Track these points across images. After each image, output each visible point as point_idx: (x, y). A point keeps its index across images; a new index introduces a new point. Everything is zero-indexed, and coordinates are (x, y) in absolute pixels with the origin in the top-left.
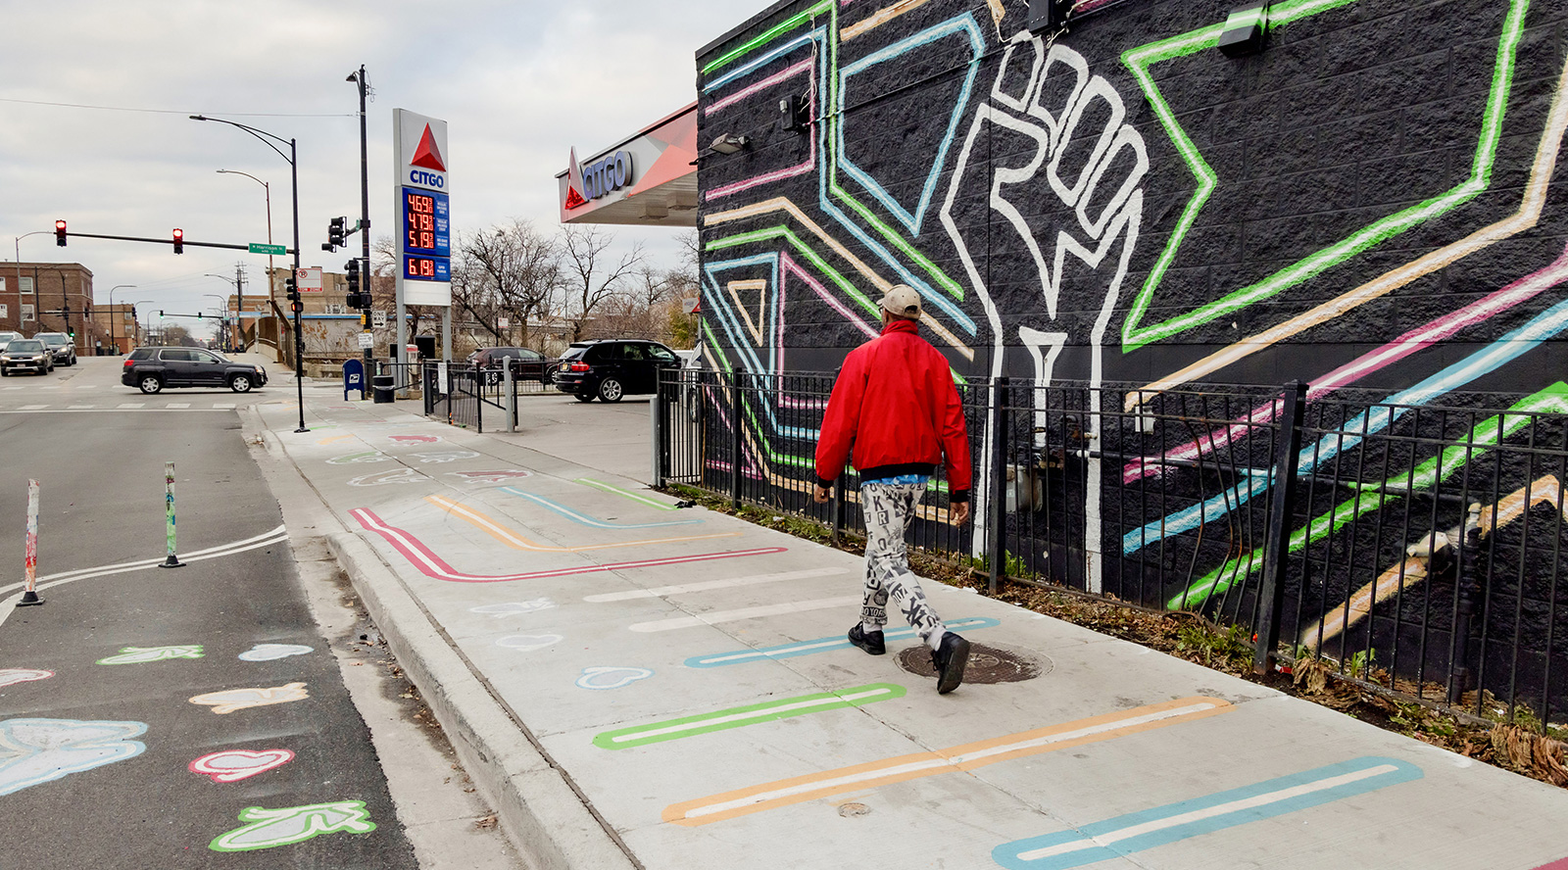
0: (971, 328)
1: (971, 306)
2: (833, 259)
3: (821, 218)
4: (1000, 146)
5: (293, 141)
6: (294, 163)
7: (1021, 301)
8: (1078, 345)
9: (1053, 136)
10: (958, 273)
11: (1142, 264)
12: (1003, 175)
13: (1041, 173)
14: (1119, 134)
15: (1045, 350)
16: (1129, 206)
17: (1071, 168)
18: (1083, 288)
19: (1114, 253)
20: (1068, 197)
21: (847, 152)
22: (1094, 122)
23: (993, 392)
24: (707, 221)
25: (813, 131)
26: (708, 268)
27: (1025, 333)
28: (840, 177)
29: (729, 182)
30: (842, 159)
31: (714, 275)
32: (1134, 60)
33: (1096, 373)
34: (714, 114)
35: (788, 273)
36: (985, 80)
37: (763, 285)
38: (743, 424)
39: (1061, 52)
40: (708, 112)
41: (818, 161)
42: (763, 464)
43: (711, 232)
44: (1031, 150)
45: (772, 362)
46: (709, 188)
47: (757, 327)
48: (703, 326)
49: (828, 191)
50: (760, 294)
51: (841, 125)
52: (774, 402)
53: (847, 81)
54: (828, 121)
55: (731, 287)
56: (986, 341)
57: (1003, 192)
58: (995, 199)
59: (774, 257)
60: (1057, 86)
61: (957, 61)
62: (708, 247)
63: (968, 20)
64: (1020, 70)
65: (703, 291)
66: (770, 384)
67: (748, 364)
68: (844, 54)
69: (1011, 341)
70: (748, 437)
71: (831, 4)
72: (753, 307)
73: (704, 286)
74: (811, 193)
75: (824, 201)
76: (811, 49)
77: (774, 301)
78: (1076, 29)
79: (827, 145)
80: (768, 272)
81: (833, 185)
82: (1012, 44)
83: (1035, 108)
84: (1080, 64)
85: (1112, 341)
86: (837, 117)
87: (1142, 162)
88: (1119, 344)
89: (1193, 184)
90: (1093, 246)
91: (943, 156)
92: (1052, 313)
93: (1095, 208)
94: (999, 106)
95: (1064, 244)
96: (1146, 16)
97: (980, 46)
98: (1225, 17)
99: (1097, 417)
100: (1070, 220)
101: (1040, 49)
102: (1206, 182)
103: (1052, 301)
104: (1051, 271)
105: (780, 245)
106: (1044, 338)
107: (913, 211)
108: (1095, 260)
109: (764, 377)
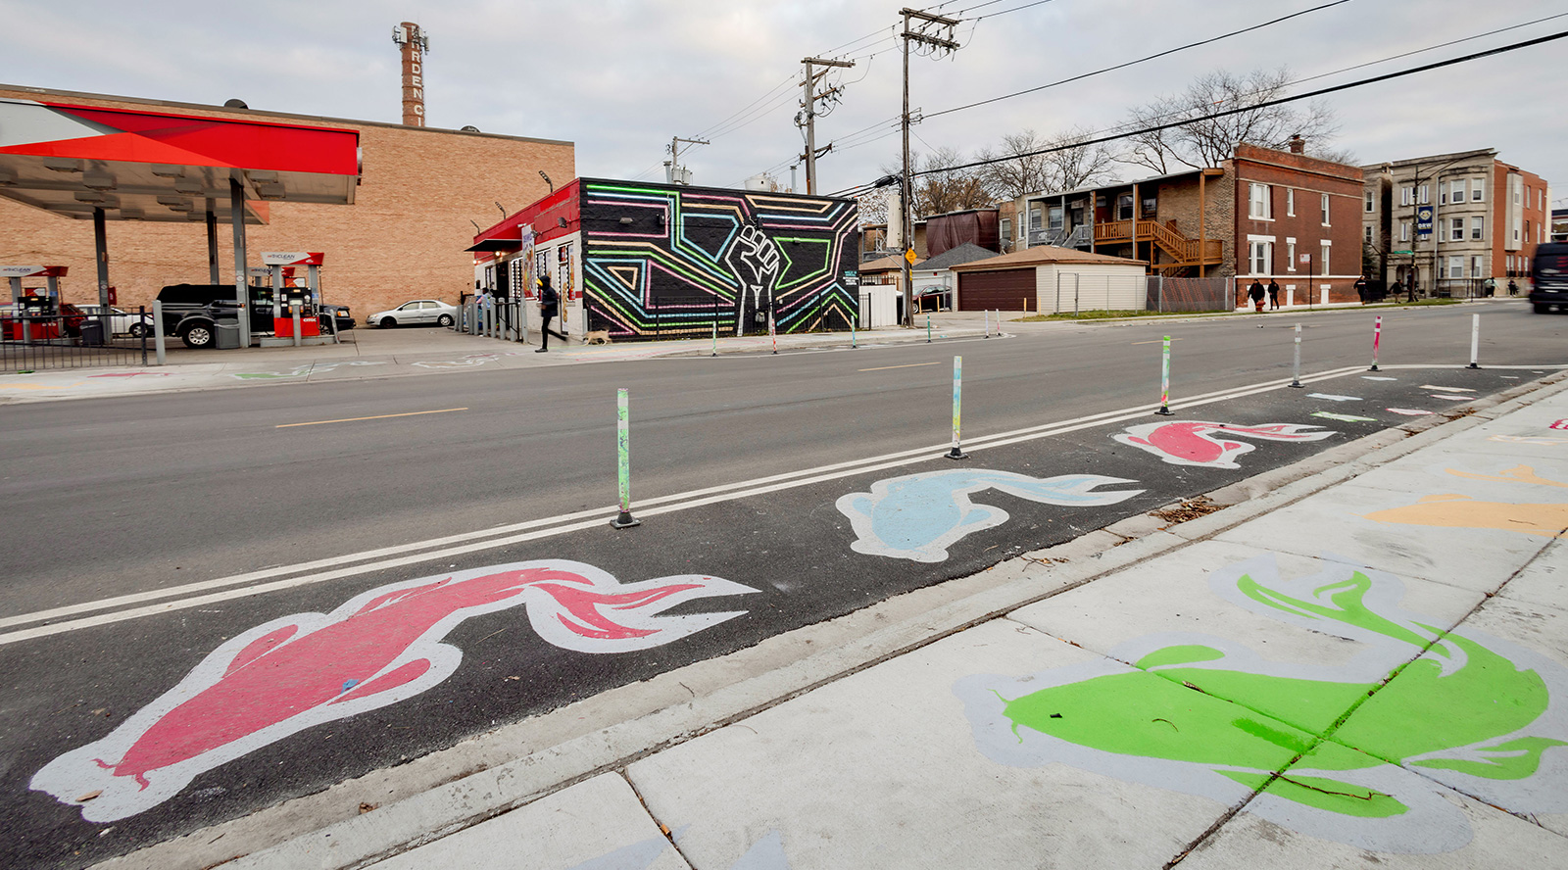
0: (737, 285)
1: (736, 280)
2: (679, 265)
3: (673, 253)
4: (741, 247)
7: (750, 278)
8: (765, 289)
9: (758, 249)
10: (732, 273)
11: (779, 275)
12: (744, 253)
13: (755, 255)
14: (772, 251)
15: (757, 290)
16: (776, 264)
17: (763, 255)
18: (766, 279)
19: (773, 272)
20: (762, 261)
21: (685, 237)
22: (767, 247)
23: (743, 299)
24: (590, 242)
25: (667, 227)
26: (590, 260)
27: (752, 286)
28: (682, 243)
29: (609, 231)
30: (683, 238)
31: (596, 263)
32: (775, 238)
33: (770, 294)
34: (596, 205)
35: (653, 267)
36: (738, 233)
37: (636, 270)
38: (618, 315)
39: (760, 233)
40: (590, 202)
41: (670, 236)
42: (635, 328)
43: (593, 247)
44: (751, 249)
45: (642, 295)
46: (591, 231)
47: (631, 283)
48: (584, 282)
49: (675, 245)
50: (633, 272)
51: (682, 228)
52: (643, 308)
53: (685, 217)
54: (675, 226)
55: (610, 268)
56: (740, 288)
57: (745, 256)
58: (742, 258)
59: (644, 261)
60: (758, 239)
61: (729, 225)
62: (590, 252)
63: (732, 217)
64: (749, 233)
65: (584, 268)
66: (640, 302)
67: (624, 296)
68: (683, 210)
69: (748, 288)
70: (623, 319)
71: (677, 193)
72: (628, 276)
73: (586, 266)
74: (665, 244)
75: (673, 248)
76: (666, 203)
77: (643, 274)
78: (765, 230)
79: (675, 232)
80: (639, 265)
81: (678, 244)
82: (747, 227)
83: (753, 242)
84: (765, 237)
85: (773, 288)
86: (680, 226)
87: (778, 257)
88: (775, 288)
89: (788, 262)
90: (768, 270)
91: (726, 245)
92: (759, 282)
93: (768, 263)
94: (743, 239)
95: (761, 269)
96: (778, 232)
97: (737, 224)
98: (793, 238)
99: (771, 302)
100: (762, 265)
101: (754, 230)
102: (790, 263)
103: (759, 280)
104: (758, 274)
105: (647, 258)
106: (757, 287)
107: (714, 256)
108: (769, 273)
109: (636, 300)
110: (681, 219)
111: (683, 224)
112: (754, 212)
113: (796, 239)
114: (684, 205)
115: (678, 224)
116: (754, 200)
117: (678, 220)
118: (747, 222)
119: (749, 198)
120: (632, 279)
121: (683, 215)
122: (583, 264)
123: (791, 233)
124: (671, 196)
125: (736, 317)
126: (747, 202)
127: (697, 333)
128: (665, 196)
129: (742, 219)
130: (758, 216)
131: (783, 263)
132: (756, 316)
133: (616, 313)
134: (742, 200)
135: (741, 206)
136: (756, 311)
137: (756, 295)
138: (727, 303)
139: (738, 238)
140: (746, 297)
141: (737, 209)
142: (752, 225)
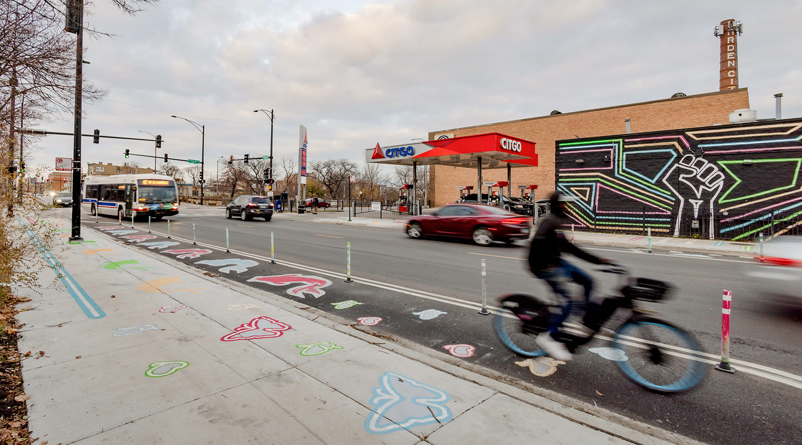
0: (674, 199)
1: (673, 195)
2: (621, 185)
3: (617, 178)
5: (204, 126)
6: (203, 132)
7: (689, 194)
8: (707, 203)
9: (698, 171)
10: (670, 191)
11: (723, 191)
12: (682, 176)
13: (695, 176)
14: (716, 171)
15: (696, 203)
16: (720, 183)
17: (703, 176)
18: (706, 196)
19: (716, 189)
20: (703, 180)
21: (626, 167)
22: (710, 170)
23: (681, 209)
24: (560, 175)
25: (612, 162)
26: (560, 184)
27: (690, 200)
28: (624, 171)
29: (572, 168)
30: (624, 168)
31: (564, 186)
32: (720, 163)
33: (712, 207)
34: (564, 154)
35: (600, 188)
36: (677, 160)
37: (588, 189)
38: (577, 216)
39: (700, 159)
40: (561, 153)
41: (614, 167)
42: (588, 224)
43: (562, 177)
44: (692, 172)
45: (592, 204)
46: (561, 168)
47: (585, 197)
49: (618, 173)
50: (587, 190)
51: (624, 162)
52: (594, 212)
53: (626, 154)
54: (618, 161)
55: (571, 189)
56: (678, 202)
57: (683, 178)
58: (680, 179)
59: (594, 184)
60: (699, 164)
61: (668, 156)
62: (560, 180)
63: (671, 150)
64: (688, 160)
66: (591, 208)
67: (581, 205)
68: (625, 150)
69: (686, 202)
70: (580, 218)
71: (621, 140)
72: (583, 193)
73: (557, 188)
74: (611, 173)
75: (617, 175)
76: (612, 147)
77: (594, 192)
78: (705, 157)
79: (618, 165)
80: (591, 187)
81: (621, 172)
82: (686, 156)
83: (693, 166)
84: (706, 161)
85: (716, 202)
86: (622, 160)
87: (723, 177)
88: (718, 202)
89: (736, 181)
90: (710, 188)
91: (663, 171)
92: (699, 198)
93: (710, 182)
94: (682, 165)
95: (702, 187)
96: (723, 157)
97: (675, 155)
98: (743, 160)
99: (713, 213)
100: (704, 184)
101: (694, 158)
102: (739, 181)
103: (699, 195)
104: (698, 191)
105: (596, 182)
106: (696, 201)
107: (652, 179)
108: (711, 190)
109: (588, 207)
110: (624, 156)
111: (624, 159)
112: (693, 144)
113: (747, 161)
114: (625, 146)
117: (621, 157)
118: (686, 150)
119: (690, 134)
120: (586, 194)
121: (625, 153)
122: (556, 186)
123: (741, 156)
124: (615, 143)
125: (673, 223)
126: (688, 138)
127: (635, 231)
128: (611, 143)
129: (681, 150)
130: (699, 146)
131: (729, 182)
132: (695, 223)
133: (574, 214)
134: (680, 136)
135: (679, 141)
136: (694, 220)
137: (695, 207)
138: (664, 211)
139: (676, 165)
140: (683, 209)
141: (676, 143)
142: (693, 154)
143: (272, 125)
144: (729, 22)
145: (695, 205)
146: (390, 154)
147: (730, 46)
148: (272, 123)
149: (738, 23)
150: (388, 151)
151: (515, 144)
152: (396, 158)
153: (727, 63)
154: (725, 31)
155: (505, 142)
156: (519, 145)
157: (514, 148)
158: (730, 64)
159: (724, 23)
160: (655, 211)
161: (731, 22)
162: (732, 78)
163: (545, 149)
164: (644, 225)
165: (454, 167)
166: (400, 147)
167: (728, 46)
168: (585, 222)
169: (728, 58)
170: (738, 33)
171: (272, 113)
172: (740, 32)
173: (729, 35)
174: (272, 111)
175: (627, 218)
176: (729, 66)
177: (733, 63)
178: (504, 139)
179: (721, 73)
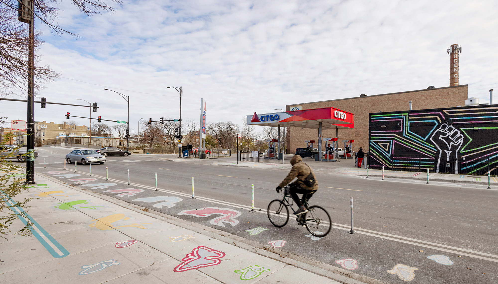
0: (436, 150)
1: (436, 148)
2: (407, 142)
3: (404, 137)
4: (439, 133)
5: (129, 97)
6: (128, 102)
7: (444, 147)
8: (454, 153)
9: (450, 134)
10: (434, 145)
11: (463, 146)
12: (441, 136)
13: (448, 136)
14: (459, 134)
15: (448, 153)
16: (461, 141)
17: (452, 136)
18: (454, 148)
19: (459, 144)
20: (452, 139)
21: (410, 130)
22: (456, 133)
24: (372, 135)
25: (402, 127)
26: (372, 141)
27: (445, 151)
28: (408, 133)
29: (379, 130)
30: (409, 131)
31: (373, 142)
32: (461, 129)
33: (457, 155)
34: (374, 122)
35: (395, 143)
36: (438, 127)
37: (388, 144)
38: (382, 160)
39: (451, 126)
40: (372, 121)
41: (403, 131)
42: (388, 165)
43: (373, 136)
44: (446, 134)
45: (390, 153)
46: (372, 131)
47: (386, 149)
48: (369, 148)
49: (405, 134)
51: (409, 127)
52: (391, 158)
53: (410, 123)
54: (406, 127)
55: (379, 143)
56: (438, 151)
57: (441, 137)
58: (440, 138)
59: (392, 141)
60: (450, 130)
61: (433, 124)
62: (372, 138)
63: (435, 121)
64: (444, 127)
65: (369, 143)
66: (390, 155)
67: (384, 153)
68: (409, 120)
69: (443, 152)
70: (383, 162)
71: (407, 114)
72: (385, 146)
73: (370, 143)
74: (401, 134)
75: (404, 135)
76: (402, 118)
77: (391, 146)
78: (454, 125)
79: (405, 129)
80: (389, 142)
81: (407, 134)
82: (443, 124)
83: (446, 131)
84: (454, 128)
85: (459, 152)
86: (408, 127)
87: (463, 137)
88: (460, 152)
89: (470, 140)
90: (456, 144)
91: (430, 133)
92: (450, 149)
93: (456, 140)
94: (441, 130)
95: (451, 143)
96: (463, 125)
97: (437, 124)
98: (474, 127)
99: (457, 158)
100: (452, 141)
101: (447, 126)
102: (471, 140)
103: (450, 148)
104: (449, 145)
105: (393, 139)
106: (448, 151)
107: (424, 138)
108: (456, 145)
109: (388, 155)
110: (408, 124)
111: (409, 126)
112: (447, 117)
113: (475, 128)
114: (410, 118)
115: (407, 126)
116: (448, 112)
117: (407, 124)
118: (443, 122)
119: (445, 111)
120: (387, 147)
121: (409, 122)
122: (369, 142)
123: (472, 125)
124: (404, 115)
125: (436, 164)
126: (444, 114)
127: (414, 169)
128: (401, 116)
129: (440, 121)
130: (450, 119)
131: (466, 140)
132: (448, 164)
133: (380, 159)
134: (440, 113)
135: (439, 115)
136: (447, 163)
137: (448, 155)
138: (430, 157)
139: (438, 130)
140: (441, 156)
141: (437, 117)
142: (447, 123)
143: (181, 98)
144: (455, 46)
145: (447, 153)
146: (264, 119)
147: (455, 59)
148: (181, 96)
149: (460, 47)
150: (262, 117)
151: (342, 114)
152: (267, 122)
153: (454, 70)
154: (453, 51)
155: (337, 113)
156: (345, 115)
157: (342, 117)
158: (455, 70)
159: (452, 46)
160: (426, 157)
161: (456, 46)
162: (456, 78)
163: (357, 118)
164: (420, 165)
165: (302, 128)
166: (270, 115)
167: (454, 60)
168: (386, 164)
169: (454, 67)
170: (459, 52)
171: (181, 89)
172: (461, 52)
173: (455, 53)
174: (181, 88)
175: (411, 162)
176: (455, 71)
177: (456, 69)
178: (336, 111)
179: (450, 75)
